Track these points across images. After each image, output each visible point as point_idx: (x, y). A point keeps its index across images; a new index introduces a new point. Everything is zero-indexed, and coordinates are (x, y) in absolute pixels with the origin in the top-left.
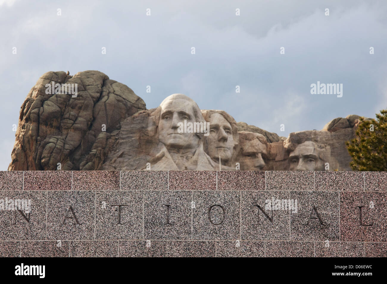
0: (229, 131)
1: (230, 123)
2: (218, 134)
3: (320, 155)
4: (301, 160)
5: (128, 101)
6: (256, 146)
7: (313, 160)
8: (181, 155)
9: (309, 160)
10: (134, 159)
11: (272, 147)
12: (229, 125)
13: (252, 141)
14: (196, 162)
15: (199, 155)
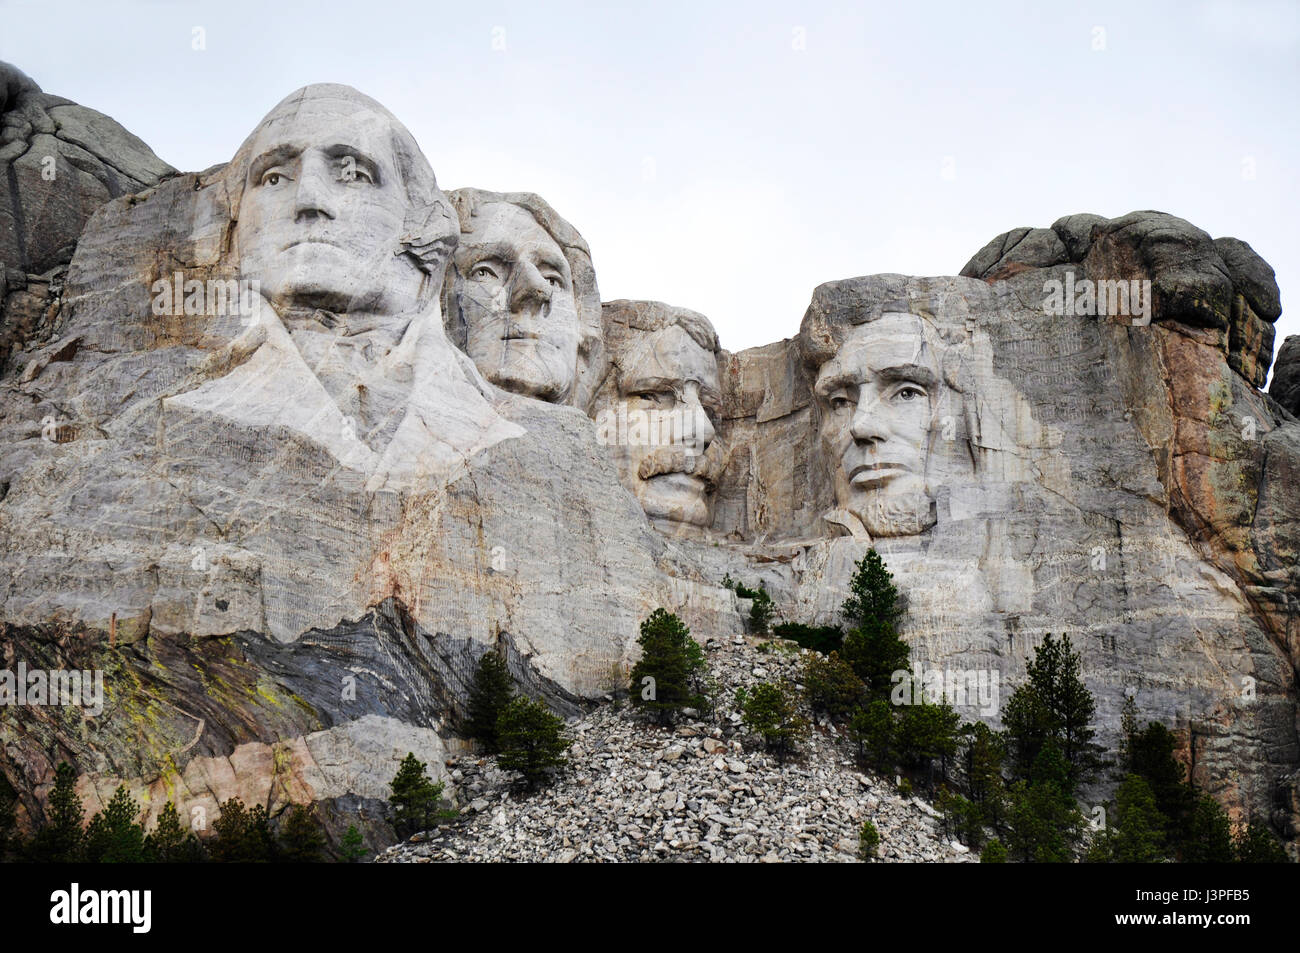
0: (555, 274)
1: (564, 246)
2: (508, 285)
3: (948, 371)
4: (867, 391)
5: (120, 171)
6: (677, 354)
7: (920, 388)
8: (339, 338)
9: (902, 391)
10: (126, 359)
11: (743, 365)
12: (555, 252)
13: (658, 335)
14: (407, 370)
15: (420, 341)
